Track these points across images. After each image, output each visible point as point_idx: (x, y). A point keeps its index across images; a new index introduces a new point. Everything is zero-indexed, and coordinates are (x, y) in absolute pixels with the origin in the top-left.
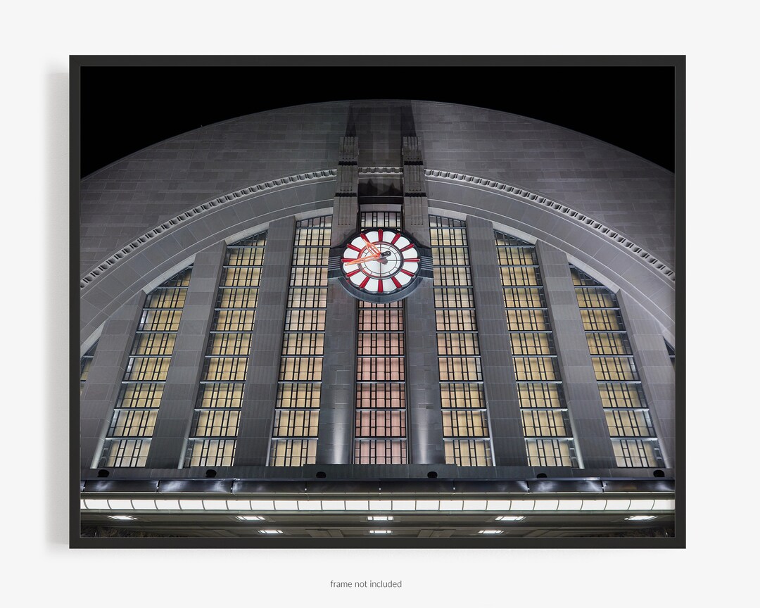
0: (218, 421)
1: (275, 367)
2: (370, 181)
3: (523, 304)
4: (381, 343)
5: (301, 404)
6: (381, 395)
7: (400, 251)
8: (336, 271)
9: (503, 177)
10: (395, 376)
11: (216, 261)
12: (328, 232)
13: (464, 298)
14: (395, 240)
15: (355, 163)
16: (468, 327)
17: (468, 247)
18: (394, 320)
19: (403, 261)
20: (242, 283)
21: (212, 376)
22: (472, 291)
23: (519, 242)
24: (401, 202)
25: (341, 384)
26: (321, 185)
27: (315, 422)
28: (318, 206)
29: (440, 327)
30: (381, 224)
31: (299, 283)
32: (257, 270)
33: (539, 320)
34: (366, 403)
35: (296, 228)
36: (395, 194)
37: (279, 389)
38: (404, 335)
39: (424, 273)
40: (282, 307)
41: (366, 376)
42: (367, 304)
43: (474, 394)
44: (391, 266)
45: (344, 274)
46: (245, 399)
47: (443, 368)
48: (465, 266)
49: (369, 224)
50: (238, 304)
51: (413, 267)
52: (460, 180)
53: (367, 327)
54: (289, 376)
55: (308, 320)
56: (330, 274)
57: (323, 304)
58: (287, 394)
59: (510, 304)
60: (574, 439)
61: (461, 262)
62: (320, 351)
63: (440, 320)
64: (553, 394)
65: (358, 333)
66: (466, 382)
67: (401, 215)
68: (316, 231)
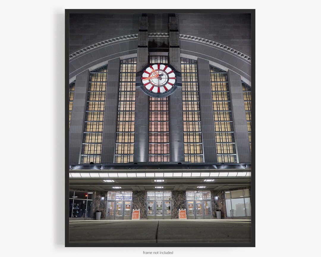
0: (93, 148)
1: (114, 126)
2: (154, 40)
3: (220, 99)
4: (159, 116)
5: (126, 141)
6: (159, 137)
7: (168, 74)
8: (139, 83)
9: (215, 39)
10: (165, 130)
11: (85, 79)
12: (135, 65)
13: (195, 96)
14: (165, 68)
15: (146, 31)
16: (196, 109)
17: (197, 73)
18: (165, 106)
19: (169, 78)
20: (98, 89)
21: (88, 130)
22: (198, 93)
23: (220, 71)
24: (168, 51)
25: (143, 132)
26: (131, 42)
27: (132, 148)
28: (130, 53)
29: (184, 109)
30: (159, 62)
31: (123, 89)
32: (104, 84)
33: (227, 106)
34: (153, 141)
35: (121, 63)
36: (165, 47)
37: (117, 135)
38: (169, 113)
39: (178, 84)
40: (116, 100)
41: (153, 130)
42: (153, 99)
43: (198, 137)
44: (163, 81)
45: (143, 84)
46: (104, 139)
47: (185, 126)
48: (196, 82)
49: (153, 62)
50: (97, 99)
51: (173, 81)
52: (195, 40)
53: (153, 109)
54: (121, 130)
55: (128, 106)
56: (137, 85)
57: (134, 99)
58: (120, 137)
59: (214, 99)
60: (237, 155)
61: (194, 80)
62: (133, 119)
63: (184, 106)
64: (230, 137)
65: (149, 111)
66: (194, 132)
67: (168, 58)
68: (129, 65)
